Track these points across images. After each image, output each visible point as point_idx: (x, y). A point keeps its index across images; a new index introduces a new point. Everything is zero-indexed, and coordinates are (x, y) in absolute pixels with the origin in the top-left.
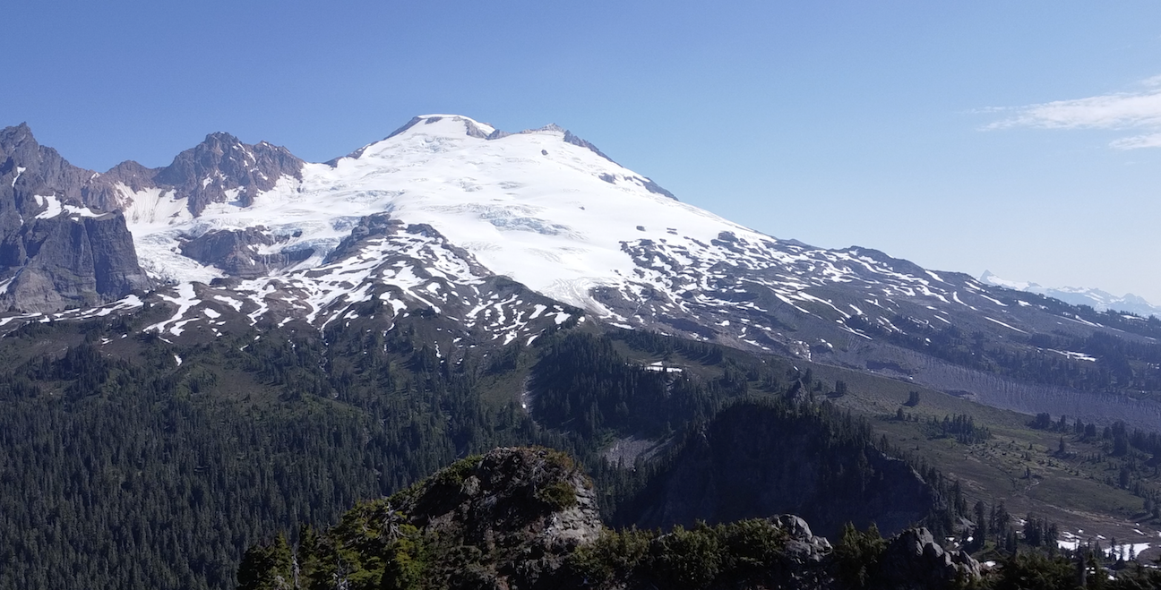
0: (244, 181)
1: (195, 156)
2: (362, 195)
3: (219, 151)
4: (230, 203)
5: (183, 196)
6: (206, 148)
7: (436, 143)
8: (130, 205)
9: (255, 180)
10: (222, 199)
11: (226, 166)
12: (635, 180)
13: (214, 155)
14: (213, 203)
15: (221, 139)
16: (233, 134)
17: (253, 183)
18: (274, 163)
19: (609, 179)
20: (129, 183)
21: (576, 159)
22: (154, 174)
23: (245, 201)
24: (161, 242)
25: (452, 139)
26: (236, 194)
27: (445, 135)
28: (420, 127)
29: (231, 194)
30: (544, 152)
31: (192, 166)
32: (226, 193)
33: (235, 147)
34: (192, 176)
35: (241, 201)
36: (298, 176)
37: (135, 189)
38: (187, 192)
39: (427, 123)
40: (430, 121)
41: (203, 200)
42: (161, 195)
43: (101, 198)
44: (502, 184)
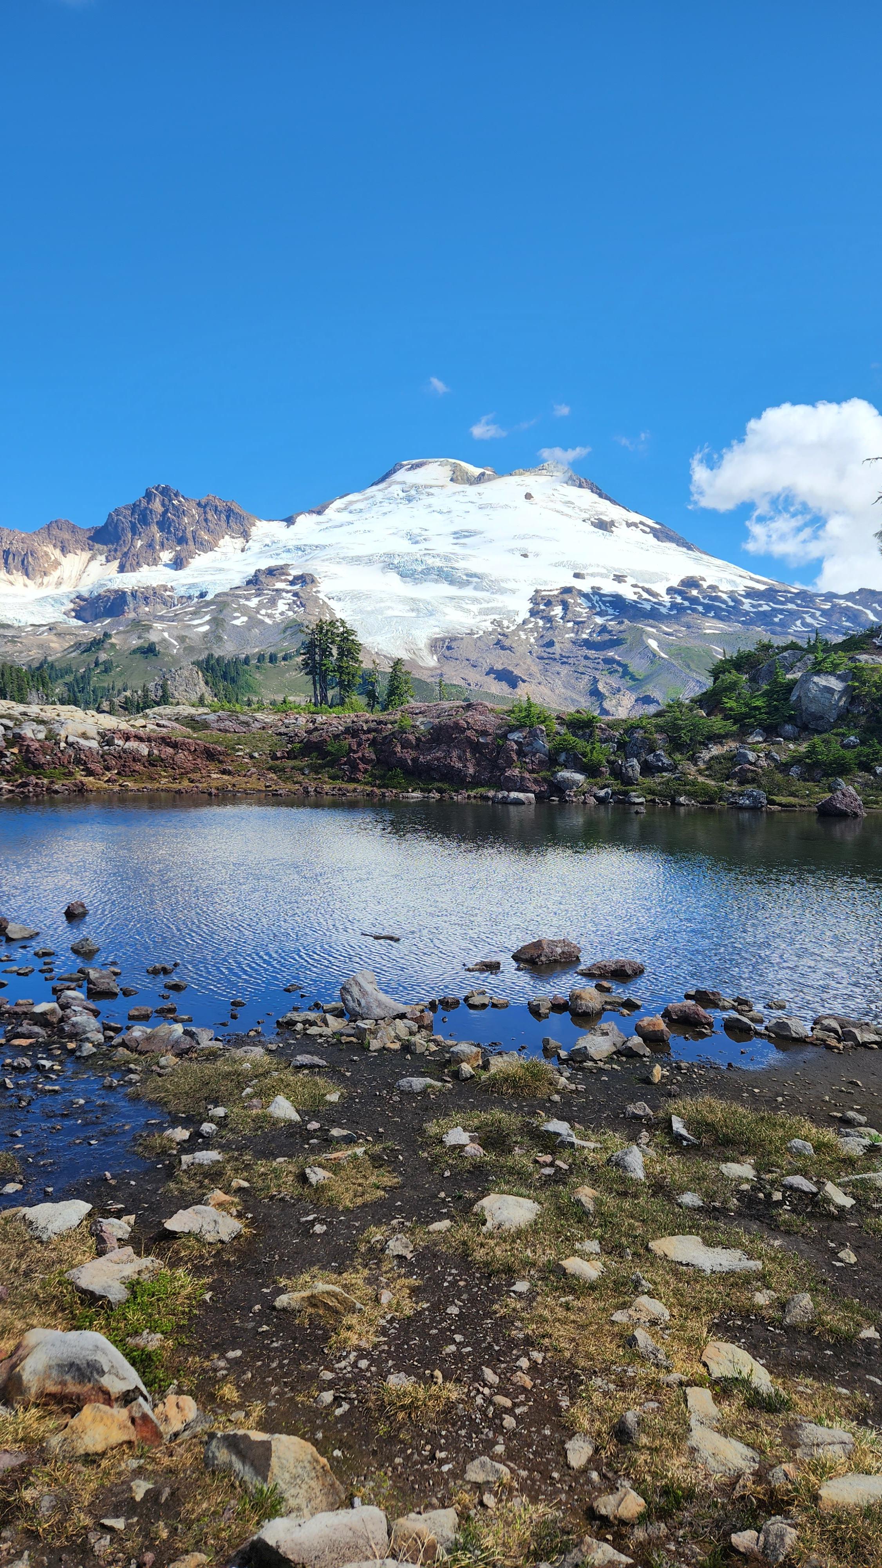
0: (182, 540)
1: (132, 514)
2: (289, 551)
3: (157, 506)
4: (164, 565)
5: (115, 559)
6: (144, 504)
7: (413, 492)
8: (56, 568)
9: (194, 539)
10: (155, 562)
11: (164, 525)
12: (641, 527)
13: (151, 511)
14: (145, 566)
15: (162, 493)
16: (174, 487)
17: (191, 542)
18: (219, 520)
19: (604, 525)
20: (59, 544)
21: (569, 503)
22: (88, 534)
23: (178, 564)
24: (55, 605)
25: (431, 487)
26: (171, 556)
27: (423, 482)
28: (401, 475)
29: (166, 556)
30: (528, 496)
31: (127, 525)
32: (161, 554)
33: (175, 502)
34: (126, 535)
35: (175, 563)
36: (246, 535)
37: (64, 550)
38: (119, 554)
39: (409, 469)
40: (414, 467)
41: (134, 563)
42: (92, 558)
43: (23, 561)
44: (455, 533)
